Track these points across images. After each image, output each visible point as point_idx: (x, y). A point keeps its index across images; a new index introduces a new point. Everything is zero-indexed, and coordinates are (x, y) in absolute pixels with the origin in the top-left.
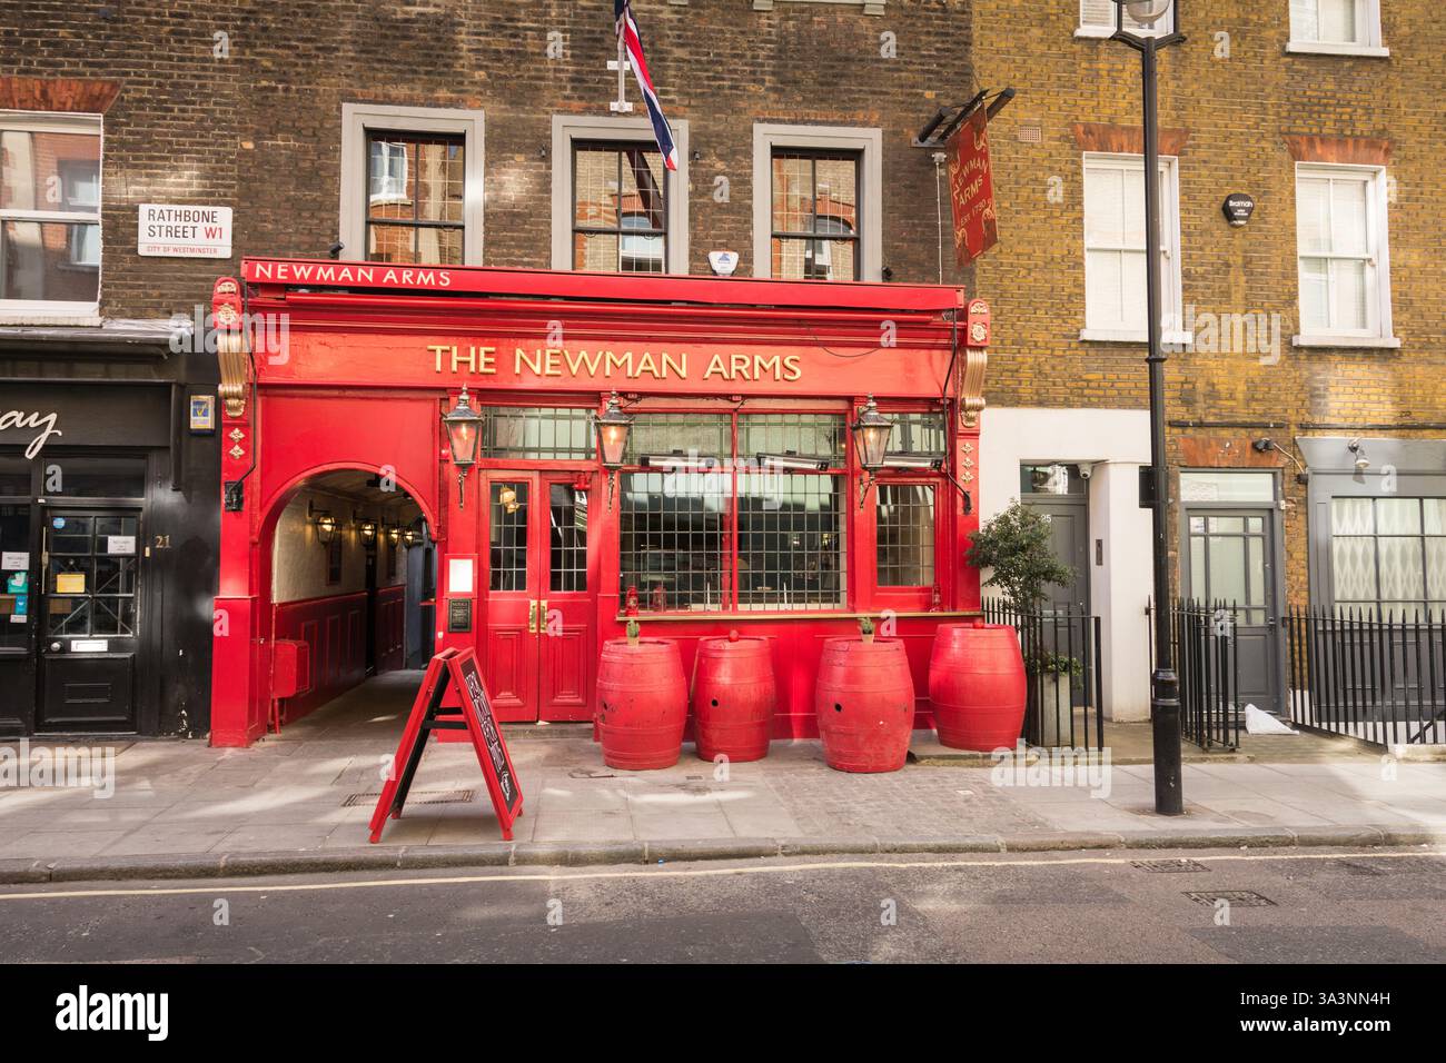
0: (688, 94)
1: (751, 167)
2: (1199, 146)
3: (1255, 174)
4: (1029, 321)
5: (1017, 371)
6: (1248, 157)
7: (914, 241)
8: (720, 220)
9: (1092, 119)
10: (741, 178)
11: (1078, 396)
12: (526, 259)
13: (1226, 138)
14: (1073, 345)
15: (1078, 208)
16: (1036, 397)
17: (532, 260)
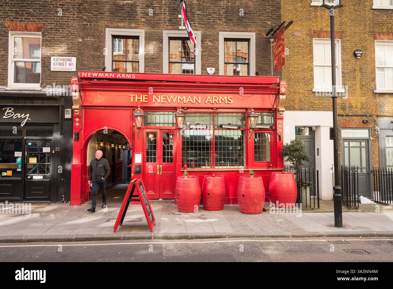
0: (201, 24)
1: (219, 44)
2: (347, 36)
3: (363, 44)
4: (298, 86)
5: (294, 101)
6: (361, 39)
7: (264, 64)
8: (210, 59)
9: (316, 29)
10: (216, 47)
11: (312, 107)
12: (156, 71)
13: (354, 34)
14: (310, 93)
15: (311, 54)
16: (299, 108)
17: (158, 71)
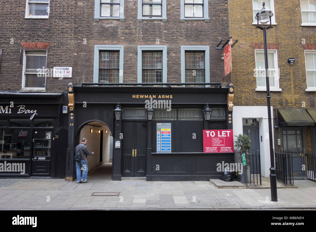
0: (167, 40)
1: (180, 55)
2: (282, 47)
3: (295, 53)
4: (244, 87)
5: (241, 98)
6: (293, 49)
8: (174, 66)
9: (257, 42)
10: (178, 57)
11: (255, 103)
12: (132, 76)
13: (288, 45)
14: (254, 92)
15: (254, 61)
16: (245, 104)
17: (133, 76)
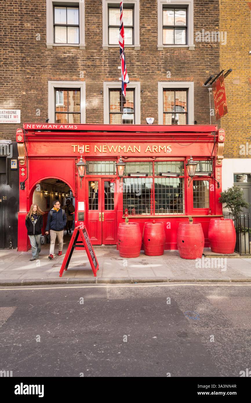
0: (140, 75)
1: (157, 94)
4: (236, 134)
5: (233, 148)
7: (203, 113)
8: (149, 109)
10: (155, 97)
14: (249, 141)
15: (250, 102)
16: (238, 155)
17: (99, 121)
